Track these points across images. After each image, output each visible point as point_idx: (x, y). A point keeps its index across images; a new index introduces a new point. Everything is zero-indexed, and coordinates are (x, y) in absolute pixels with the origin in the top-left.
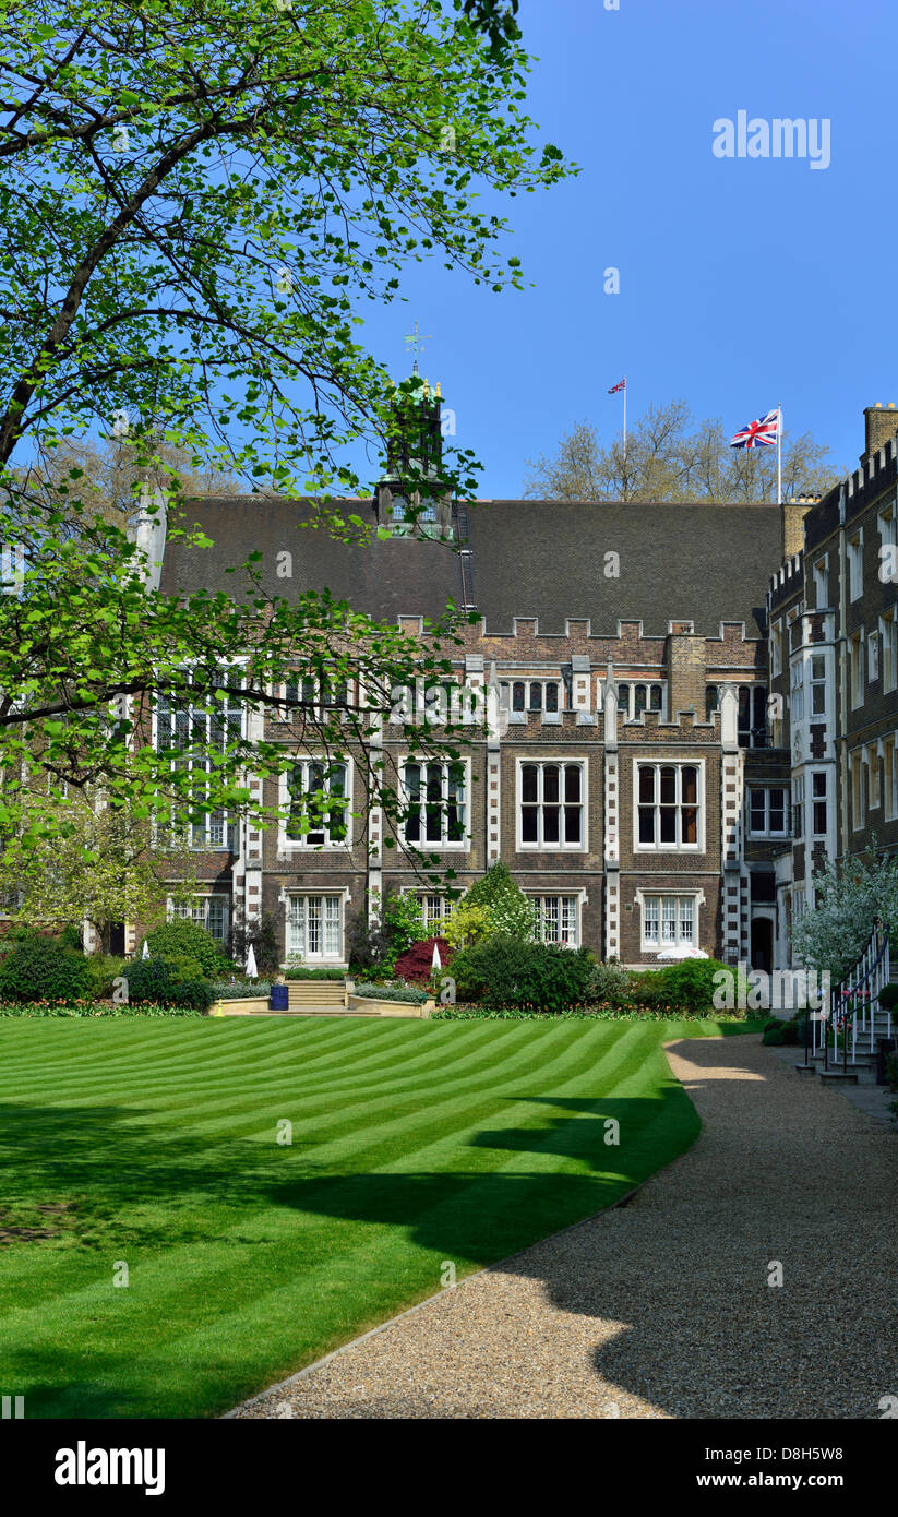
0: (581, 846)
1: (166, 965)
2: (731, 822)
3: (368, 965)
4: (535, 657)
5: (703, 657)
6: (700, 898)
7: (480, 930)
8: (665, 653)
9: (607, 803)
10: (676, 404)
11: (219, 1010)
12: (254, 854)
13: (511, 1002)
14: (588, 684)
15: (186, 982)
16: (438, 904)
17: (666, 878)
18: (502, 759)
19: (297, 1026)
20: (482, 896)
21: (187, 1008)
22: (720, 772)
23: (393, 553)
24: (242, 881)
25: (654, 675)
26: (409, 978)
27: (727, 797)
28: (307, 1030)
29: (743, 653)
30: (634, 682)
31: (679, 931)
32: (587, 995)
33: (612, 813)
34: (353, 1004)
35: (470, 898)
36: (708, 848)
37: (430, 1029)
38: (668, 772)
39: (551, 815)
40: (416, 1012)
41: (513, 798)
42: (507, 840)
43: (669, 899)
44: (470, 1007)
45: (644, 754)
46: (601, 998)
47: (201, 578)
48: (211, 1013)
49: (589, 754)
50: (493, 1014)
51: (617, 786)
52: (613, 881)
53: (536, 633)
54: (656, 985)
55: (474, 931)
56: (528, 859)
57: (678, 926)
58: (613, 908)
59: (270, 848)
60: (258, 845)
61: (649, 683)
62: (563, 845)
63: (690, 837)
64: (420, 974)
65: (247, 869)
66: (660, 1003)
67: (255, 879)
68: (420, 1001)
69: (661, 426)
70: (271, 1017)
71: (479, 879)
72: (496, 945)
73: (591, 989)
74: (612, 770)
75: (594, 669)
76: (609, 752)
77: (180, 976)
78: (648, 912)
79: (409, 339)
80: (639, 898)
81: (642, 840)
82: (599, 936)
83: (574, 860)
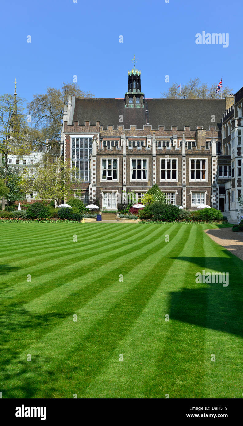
0: (176, 180)
1: (69, 210)
2: (214, 174)
3: (122, 210)
4: (164, 135)
5: (205, 135)
6: (206, 193)
7: (151, 201)
8: (196, 134)
9: (183, 169)
10: (197, 78)
11: (84, 221)
12: (94, 182)
13: (160, 219)
14: (177, 142)
15: (75, 214)
16: (140, 195)
17: (198, 188)
18: (156, 158)
19: (103, 225)
20: (151, 192)
21: (75, 220)
22: (211, 161)
23: (129, 111)
24: (91, 189)
25: (193, 139)
26: (133, 213)
27: (213, 167)
28: (105, 227)
29: (215, 134)
30: (188, 141)
31: (201, 201)
32: (180, 217)
33: (184, 172)
34: (118, 219)
35: (148, 193)
36: (208, 180)
37: (138, 226)
38: (198, 161)
39: (169, 172)
40: (134, 222)
41: (159, 168)
42: (158, 179)
43: (198, 193)
44: (149, 220)
45: (192, 157)
46: (183, 218)
47: (83, 117)
48: (81, 222)
49: (178, 157)
50: (155, 222)
51: (185, 165)
52: (184, 189)
53: (164, 129)
54: (198, 215)
55: (150, 201)
56: (163, 183)
57: (201, 200)
58: (184, 196)
59: (98, 181)
60: (95, 180)
61: (192, 141)
62: (171, 180)
63: (203, 178)
64: (136, 212)
65: (93, 186)
66: (199, 219)
67: (94, 188)
68: (136, 219)
69: (193, 84)
70: (96, 223)
71: (150, 188)
72: (156, 204)
73: (181, 216)
74: (184, 161)
75: (178, 138)
76: (183, 156)
77: (73, 212)
78: (193, 197)
79: (133, 60)
80: (191, 193)
81: (192, 179)
82: (181, 202)
83: (174, 183)
